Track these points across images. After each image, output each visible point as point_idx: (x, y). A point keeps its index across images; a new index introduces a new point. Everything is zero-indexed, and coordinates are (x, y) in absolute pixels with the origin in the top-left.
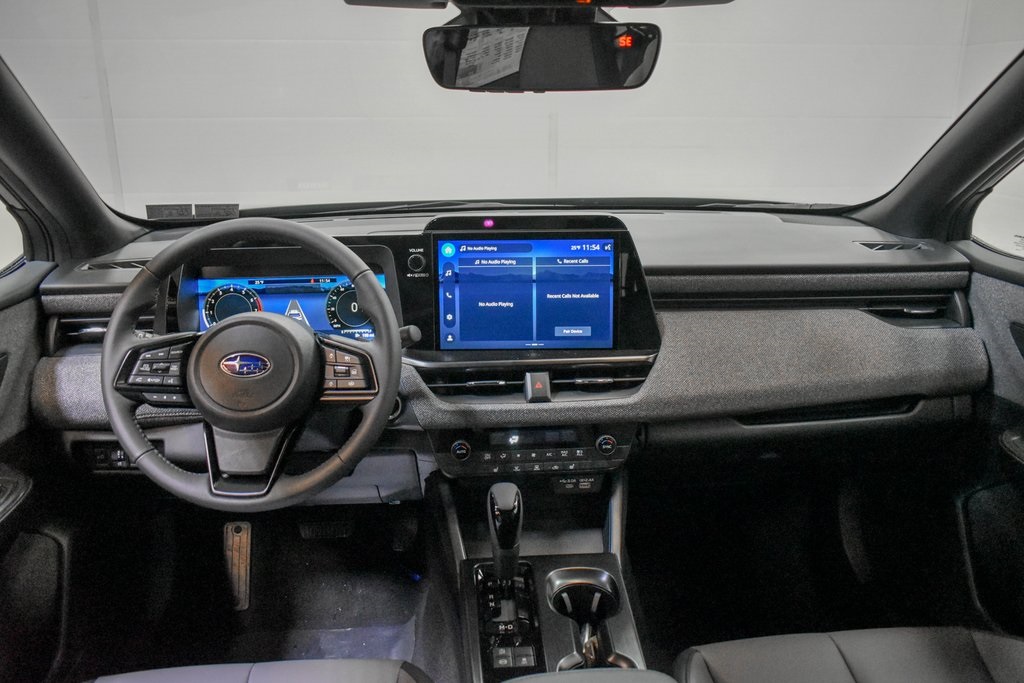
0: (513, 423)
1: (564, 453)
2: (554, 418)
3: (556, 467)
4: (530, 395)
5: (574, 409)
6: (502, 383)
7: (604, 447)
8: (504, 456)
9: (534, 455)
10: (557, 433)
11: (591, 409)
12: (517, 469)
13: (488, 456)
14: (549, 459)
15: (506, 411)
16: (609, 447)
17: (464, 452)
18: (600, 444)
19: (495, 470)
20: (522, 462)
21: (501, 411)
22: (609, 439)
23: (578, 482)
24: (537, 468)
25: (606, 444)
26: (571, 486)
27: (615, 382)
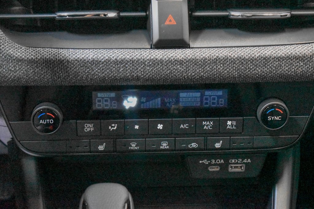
0: (127, 79)
1: (208, 125)
2: (194, 73)
3: (194, 145)
4: (156, 36)
5: (225, 61)
6: (112, 15)
7: (269, 118)
8: (114, 127)
9: (160, 127)
10: (198, 94)
11: (252, 60)
12: (133, 146)
13: (89, 127)
14: (184, 133)
15: (116, 62)
16: (277, 118)
17: (52, 121)
18: (264, 115)
19: (101, 148)
20: (142, 136)
21: (108, 62)
22: (278, 106)
23: (227, 164)
24: (165, 145)
25: (272, 114)
26: (216, 169)
27: (293, 16)
